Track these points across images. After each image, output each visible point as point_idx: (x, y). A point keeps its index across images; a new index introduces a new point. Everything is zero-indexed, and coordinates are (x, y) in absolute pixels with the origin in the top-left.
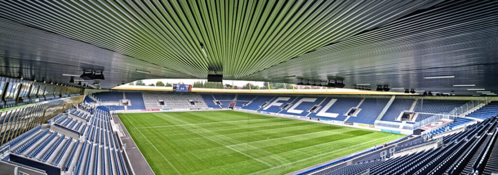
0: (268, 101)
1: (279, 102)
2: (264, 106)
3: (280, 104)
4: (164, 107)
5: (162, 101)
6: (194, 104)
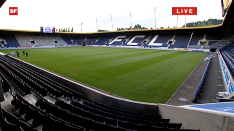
0: (110, 39)
1: (119, 39)
2: (109, 42)
3: (120, 40)
4: (35, 45)
5: (32, 40)
6: (57, 43)
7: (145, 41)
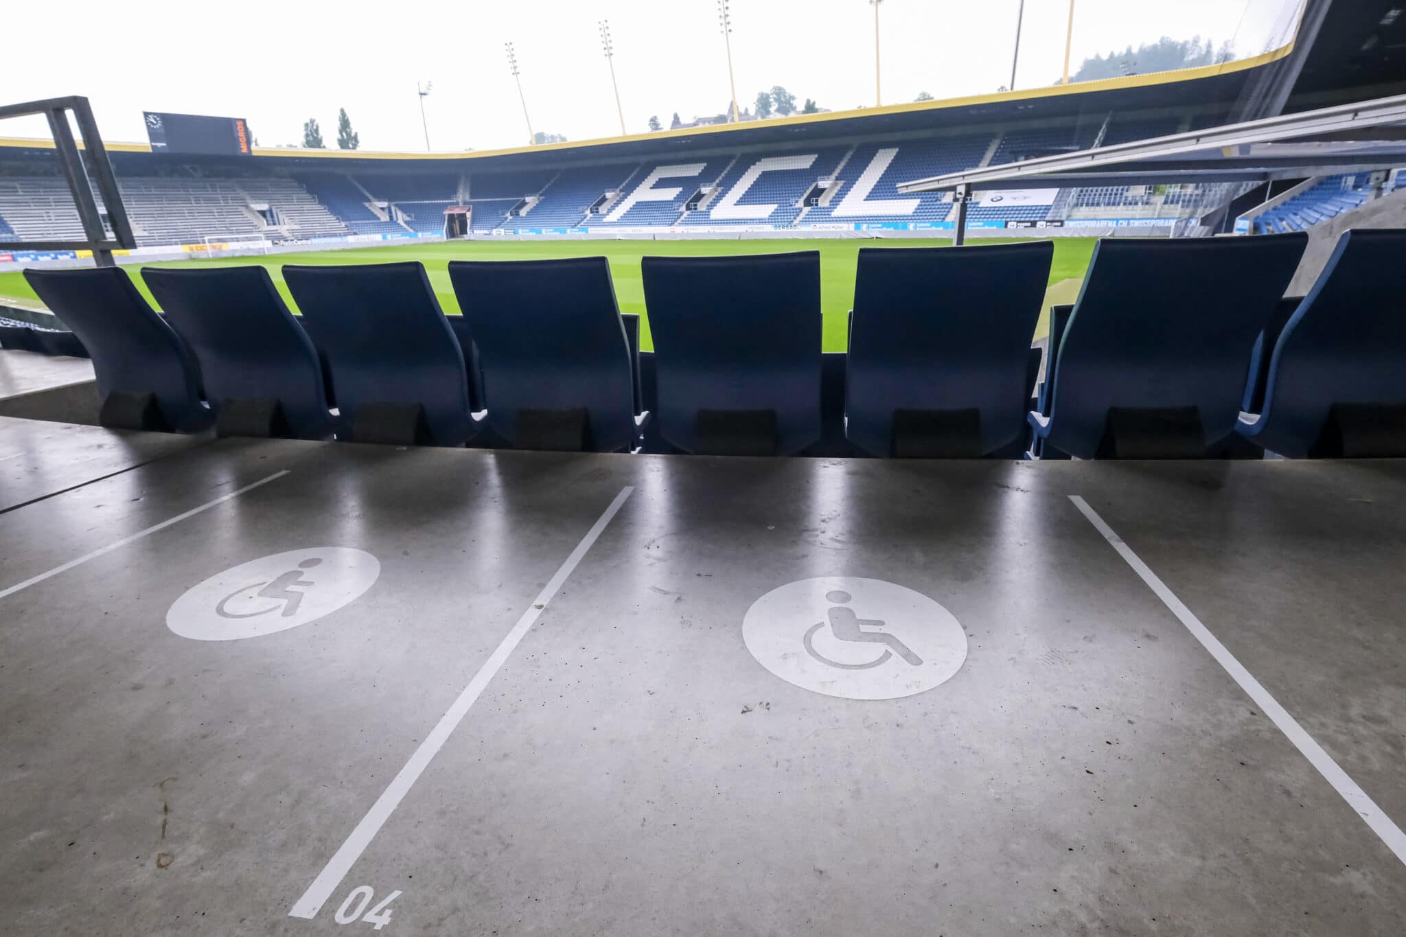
7: (818, 192)
